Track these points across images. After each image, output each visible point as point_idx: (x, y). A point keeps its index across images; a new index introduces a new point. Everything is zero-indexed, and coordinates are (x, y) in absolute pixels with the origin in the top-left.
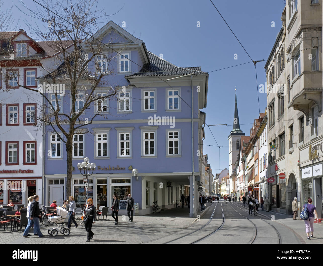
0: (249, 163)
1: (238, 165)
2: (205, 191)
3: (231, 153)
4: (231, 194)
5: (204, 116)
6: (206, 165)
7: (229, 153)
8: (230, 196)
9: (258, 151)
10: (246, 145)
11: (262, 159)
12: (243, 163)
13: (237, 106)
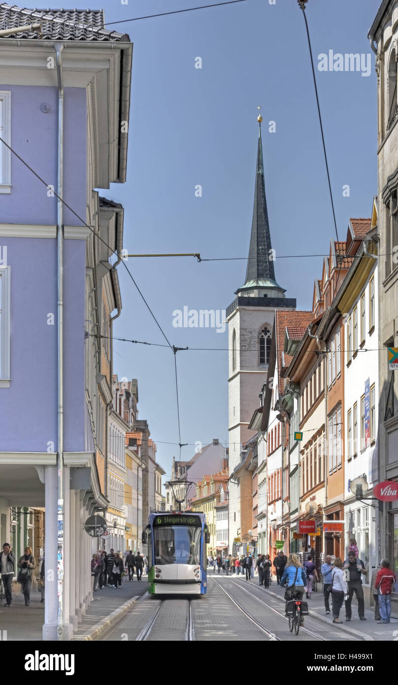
0: (305, 419)
1: (264, 427)
2: (123, 533)
3: (238, 377)
4: (234, 545)
5: (114, 218)
6: (131, 424)
7: (230, 377)
8: (230, 552)
9: (342, 371)
10: (294, 346)
11: (355, 404)
12: (283, 422)
13: (263, 185)
